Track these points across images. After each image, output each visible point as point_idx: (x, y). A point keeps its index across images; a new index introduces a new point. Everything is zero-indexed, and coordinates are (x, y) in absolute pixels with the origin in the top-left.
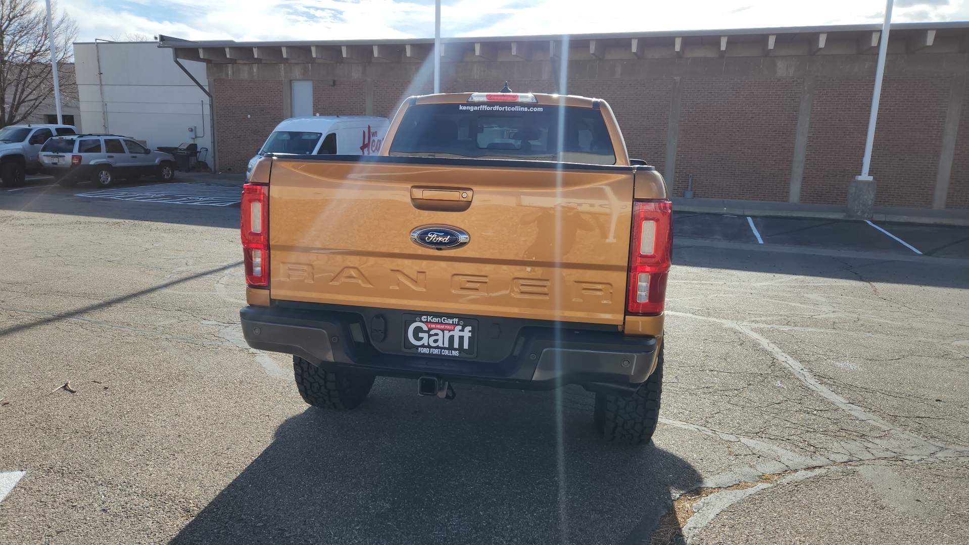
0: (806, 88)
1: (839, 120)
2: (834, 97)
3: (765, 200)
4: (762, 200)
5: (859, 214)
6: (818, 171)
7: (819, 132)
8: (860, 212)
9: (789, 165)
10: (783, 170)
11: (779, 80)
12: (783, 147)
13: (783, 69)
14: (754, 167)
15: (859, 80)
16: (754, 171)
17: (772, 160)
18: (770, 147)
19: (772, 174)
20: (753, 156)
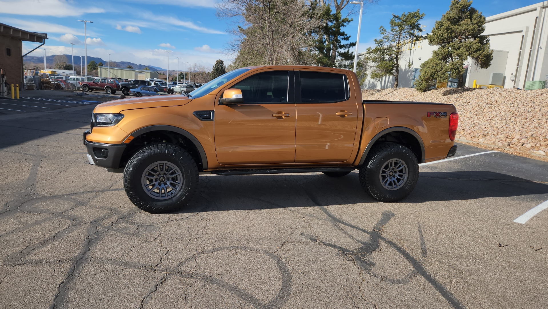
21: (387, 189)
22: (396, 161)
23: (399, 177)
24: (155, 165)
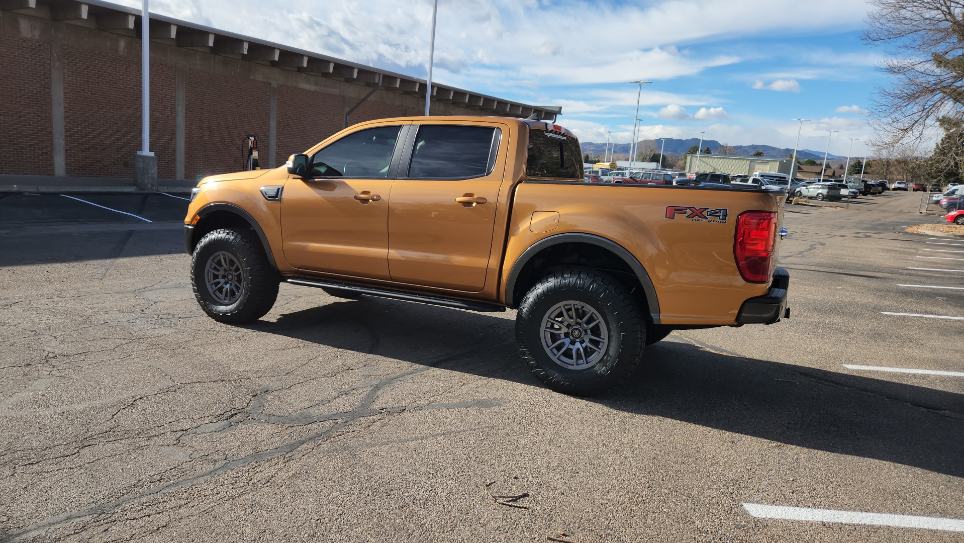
0: (55, 55)
1: (91, 94)
2: (83, 69)
3: (28, 174)
4: (25, 174)
5: (149, 186)
6: (79, 144)
7: (74, 104)
8: (150, 185)
9: (48, 136)
10: (43, 141)
11: (24, 41)
12: (39, 116)
13: (27, 29)
14: (10, 136)
15: (103, 56)
16: (11, 141)
17: (29, 130)
18: (25, 115)
19: (32, 145)
20: (7, 123)
21: (558, 362)
22: (583, 307)
23: (589, 345)
24: (221, 255)
